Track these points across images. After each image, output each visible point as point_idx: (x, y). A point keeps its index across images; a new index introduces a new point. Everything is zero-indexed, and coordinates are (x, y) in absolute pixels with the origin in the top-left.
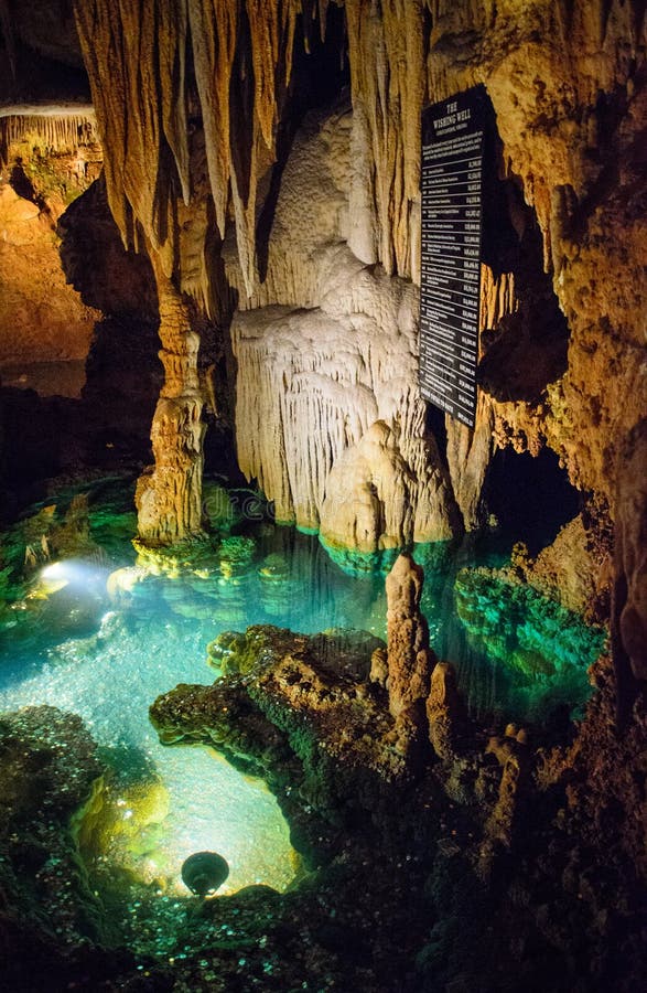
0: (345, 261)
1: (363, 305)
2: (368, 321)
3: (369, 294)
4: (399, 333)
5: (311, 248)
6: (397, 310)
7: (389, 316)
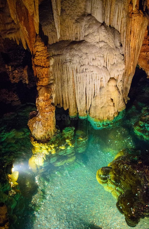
0: (94, 22)
1: (103, 38)
2: (105, 44)
3: (105, 34)
4: (116, 47)
5: (76, 18)
6: (114, 39)
7: (112, 42)
